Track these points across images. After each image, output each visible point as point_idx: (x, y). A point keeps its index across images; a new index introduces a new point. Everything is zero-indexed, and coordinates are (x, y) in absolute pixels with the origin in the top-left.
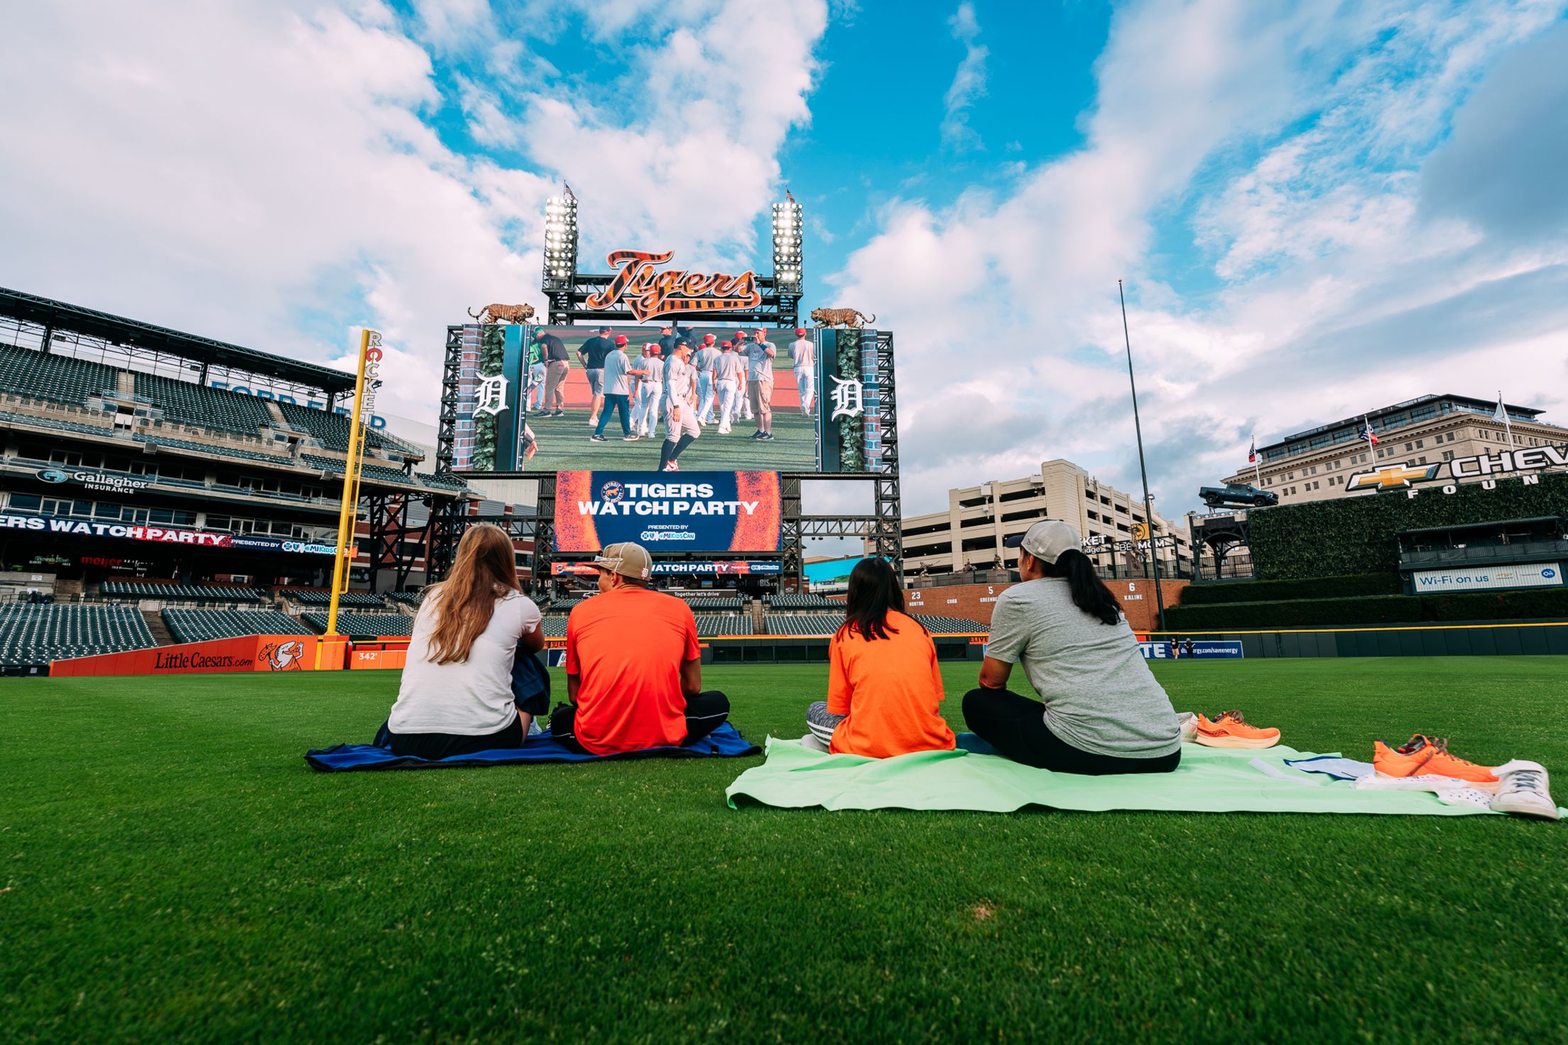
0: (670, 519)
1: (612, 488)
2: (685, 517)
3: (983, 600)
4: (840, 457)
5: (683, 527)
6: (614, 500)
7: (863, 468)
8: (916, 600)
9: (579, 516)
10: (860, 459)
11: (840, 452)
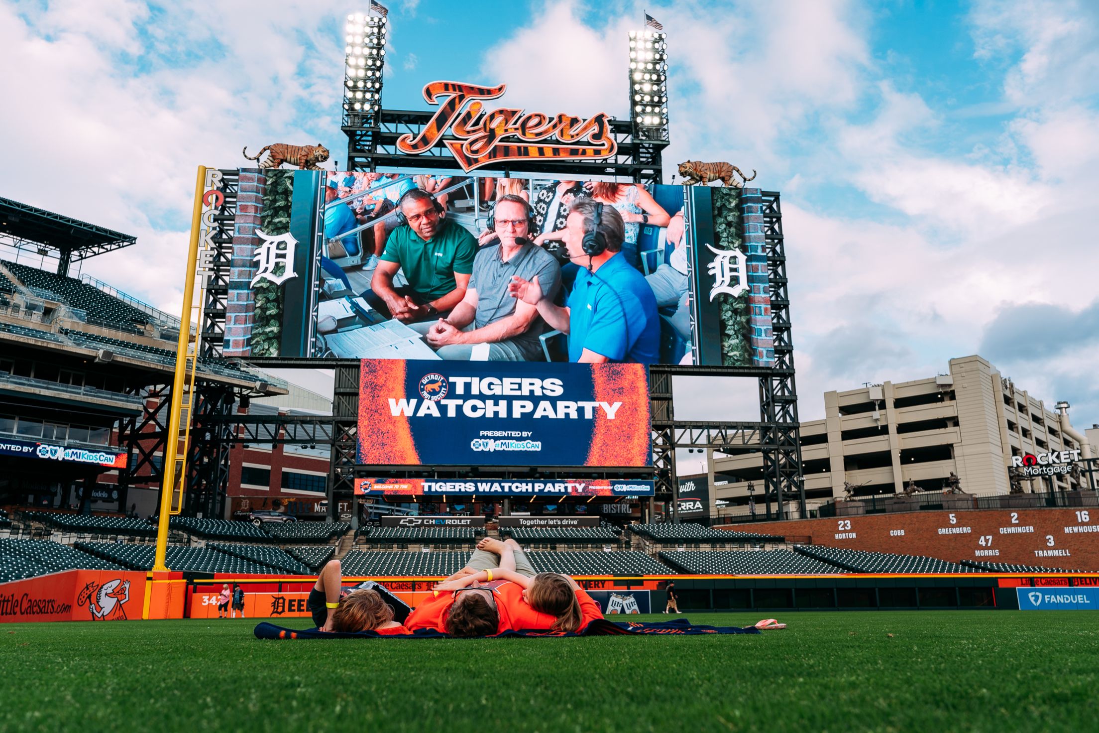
0: (508, 424)
1: (433, 382)
2: (527, 421)
3: (942, 531)
4: (722, 347)
5: (525, 434)
6: (435, 398)
7: (751, 361)
8: (845, 531)
9: (390, 417)
10: (746, 351)
11: (722, 341)
